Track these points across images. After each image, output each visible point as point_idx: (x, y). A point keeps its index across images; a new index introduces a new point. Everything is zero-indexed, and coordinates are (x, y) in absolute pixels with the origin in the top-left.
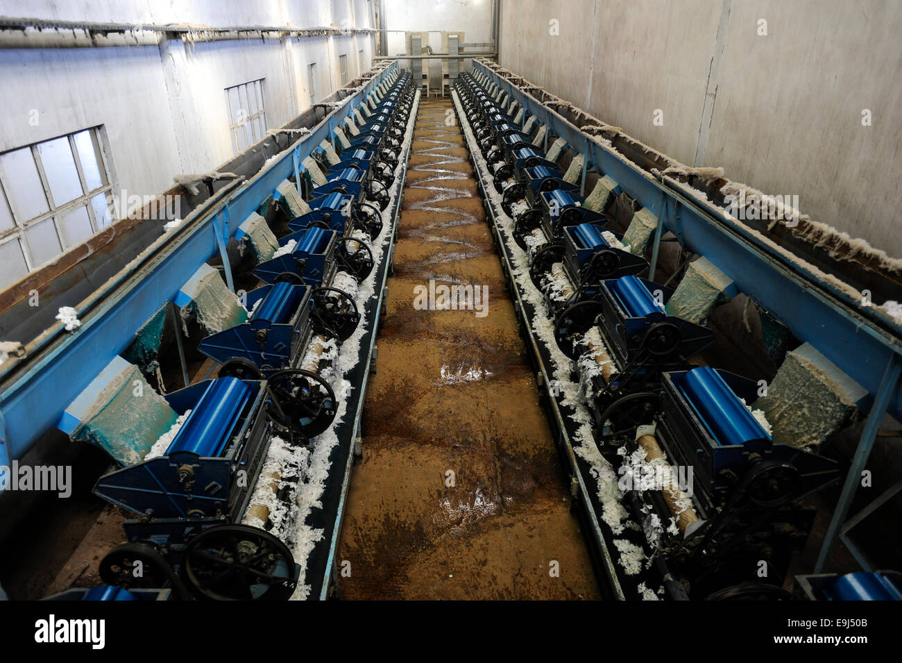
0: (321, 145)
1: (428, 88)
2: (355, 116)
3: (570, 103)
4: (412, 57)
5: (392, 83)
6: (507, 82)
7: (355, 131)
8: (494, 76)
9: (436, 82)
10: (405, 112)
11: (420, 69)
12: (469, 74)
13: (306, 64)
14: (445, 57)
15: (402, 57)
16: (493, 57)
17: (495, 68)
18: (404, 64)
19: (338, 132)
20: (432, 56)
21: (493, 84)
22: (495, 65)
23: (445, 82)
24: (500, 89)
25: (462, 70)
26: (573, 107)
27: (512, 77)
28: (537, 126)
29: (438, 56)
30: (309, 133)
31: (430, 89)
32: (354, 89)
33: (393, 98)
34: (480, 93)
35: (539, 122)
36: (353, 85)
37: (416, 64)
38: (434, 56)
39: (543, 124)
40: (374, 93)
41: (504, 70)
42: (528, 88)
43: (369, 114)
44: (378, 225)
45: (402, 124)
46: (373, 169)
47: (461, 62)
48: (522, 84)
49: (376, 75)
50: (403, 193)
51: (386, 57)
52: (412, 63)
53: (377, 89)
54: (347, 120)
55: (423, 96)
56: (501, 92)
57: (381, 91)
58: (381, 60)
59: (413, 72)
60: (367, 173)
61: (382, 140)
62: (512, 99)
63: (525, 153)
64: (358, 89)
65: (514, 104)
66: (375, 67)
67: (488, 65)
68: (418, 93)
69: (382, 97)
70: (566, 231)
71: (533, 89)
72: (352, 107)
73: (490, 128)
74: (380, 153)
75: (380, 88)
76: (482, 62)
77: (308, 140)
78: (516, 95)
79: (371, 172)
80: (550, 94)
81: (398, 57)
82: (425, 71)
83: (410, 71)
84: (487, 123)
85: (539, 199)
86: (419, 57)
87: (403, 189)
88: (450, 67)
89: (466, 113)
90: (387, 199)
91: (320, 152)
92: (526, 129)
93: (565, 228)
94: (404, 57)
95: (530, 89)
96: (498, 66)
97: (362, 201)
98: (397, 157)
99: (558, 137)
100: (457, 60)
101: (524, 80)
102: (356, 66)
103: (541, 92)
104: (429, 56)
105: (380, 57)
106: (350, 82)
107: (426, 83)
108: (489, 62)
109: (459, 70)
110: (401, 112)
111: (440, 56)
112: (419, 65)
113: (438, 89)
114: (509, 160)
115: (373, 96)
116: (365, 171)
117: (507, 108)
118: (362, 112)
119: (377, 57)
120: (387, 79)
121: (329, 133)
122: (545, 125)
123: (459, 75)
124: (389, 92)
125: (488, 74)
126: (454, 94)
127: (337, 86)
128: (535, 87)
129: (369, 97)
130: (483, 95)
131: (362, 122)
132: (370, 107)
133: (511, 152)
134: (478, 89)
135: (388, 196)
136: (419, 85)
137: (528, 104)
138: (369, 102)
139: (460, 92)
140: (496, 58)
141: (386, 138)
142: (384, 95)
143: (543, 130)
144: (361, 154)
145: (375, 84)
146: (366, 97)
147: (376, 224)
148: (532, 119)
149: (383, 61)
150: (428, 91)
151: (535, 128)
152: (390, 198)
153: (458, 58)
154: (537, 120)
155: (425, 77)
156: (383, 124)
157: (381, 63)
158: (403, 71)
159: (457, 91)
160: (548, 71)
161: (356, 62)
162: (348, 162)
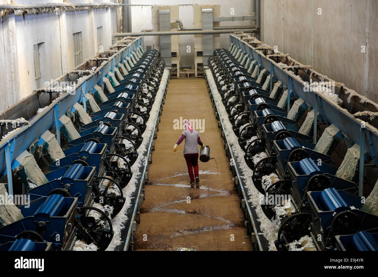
0: (43, 137)
1: (178, 67)
2: (88, 103)
3: (343, 85)
4: (159, 33)
5: (135, 62)
6: (269, 61)
7: (86, 119)
8: (254, 53)
9: (188, 60)
10: (149, 95)
11: (169, 46)
12: (226, 51)
13: (31, 44)
14: (197, 33)
15: (147, 33)
16: (254, 32)
17: (255, 45)
18: (150, 40)
19: (65, 120)
20: (183, 32)
21: (253, 62)
22: (256, 41)
23: (198, 60)
24: (261, 69)
25: (218, 46)
26: (346, 88)
27: (274, 55)
28: (304, 111)
29: (190, 32)
30: (27, 124)
31: (181, 69)
32: (87, 71)
33: (134, 80)
34: (238, 73)
35: (307, 107)
36: (87, 66)
37: (164, 41)
38: (185, 32)
39: (312, 109)
40: (112, 74)
41: (266, 46)
42: (293, 67)
43: (105, 99)
44: (108, 233)
45: (143, 109)
46: (105, 164)
47: (217, 38)
48: (287, 62)
49: (115, 54)
50: (143, 192)
51: (129, 34)
52: (159, 40)
53: (117, 70)
54: (77, 107)
55: (173, 76)
56: (263, 72)
57: (122, 73)
58: (123, 36)
59: (160, 49)
60: (97, 170)
61: (118, 130)
62: (275, 80)
63: (289, 143)
64: (93, 71)
65: (278, 85)
66: (116, 45)
67: (248, 41)
68: (166, 73)
69: (122, 78)
70: (339, 241)
71: (299, 68)
72: (84, 91)
73: (249, 114)
74: (116, 146)
75: (120, 69)
76: (242, 37)
77: (25, 132)
78: (280, 75)
79: (102, 169)
80: (319, 74)
81: (143, 33)
82: (174, 48)
83: (156, 48)
84: (246, 108)
85: (306, 200)
86: (168, 32)
87: (143, 187)
88: (204, 43)
89: (222, 96)
90: (121, 201)
91: (41, 145)
92: (291, 114)
93: (337, 237)
94: (150, 33)
95: (295, 68)
96: (259, 42)
97: (89, 204)
98: (135, 150)
99: (329, 124)
100: (211, 36)
101: (289, 58)
102: (93, 43)
103: (309, 72)
104: (179, 32)
105: (122, 34)
106: (84, 63)
107: (176, 61)
108: (250, 37)
109: (214, 45)
110: (144, 96)
111: (192, 32)
112: (168, 42)
113: (190, 68)
114: (271, 152)
115: (110, 79)
116: (94, 168)
117: (269, 90)
118: (97, 97)
119: (119, 34)
120: (129, 59)
121: (53, 123)
122: (314, 110)
123: (215, 54)
124: (131, 73)
125: (248, 51)
126: (209, 73)
127: (69, 67)
128: (302, 66)
129: (106, 80)
130: (241, 75)
131: (96, 108)
132: (106, 91)
133: (272, 143)
134: (235, 68)
135: (122, 197)
136: (167, 64)
137: (293, 85)
138: (105, 85)
139: (216, 71)
140: (257, 33)
141: (123, 127)
142: (124, 77)
143: (311, 116)
144: (91, 147)
145: (114, 64)
146: (101, 80)
147: (104, 233)
148: (298, 103)
149: (125, 38)
150: (178, 70)
151: (302, 114)
152: (124, 200)
153: (213, 33)
154: (305, 103)
155: (174, 54)
156: (120, 111)
157: (123, 40)
158: (149, 48)
159: (212, 70)
160: (318, 47)
161: (93, 40)
162: (76, 157)
